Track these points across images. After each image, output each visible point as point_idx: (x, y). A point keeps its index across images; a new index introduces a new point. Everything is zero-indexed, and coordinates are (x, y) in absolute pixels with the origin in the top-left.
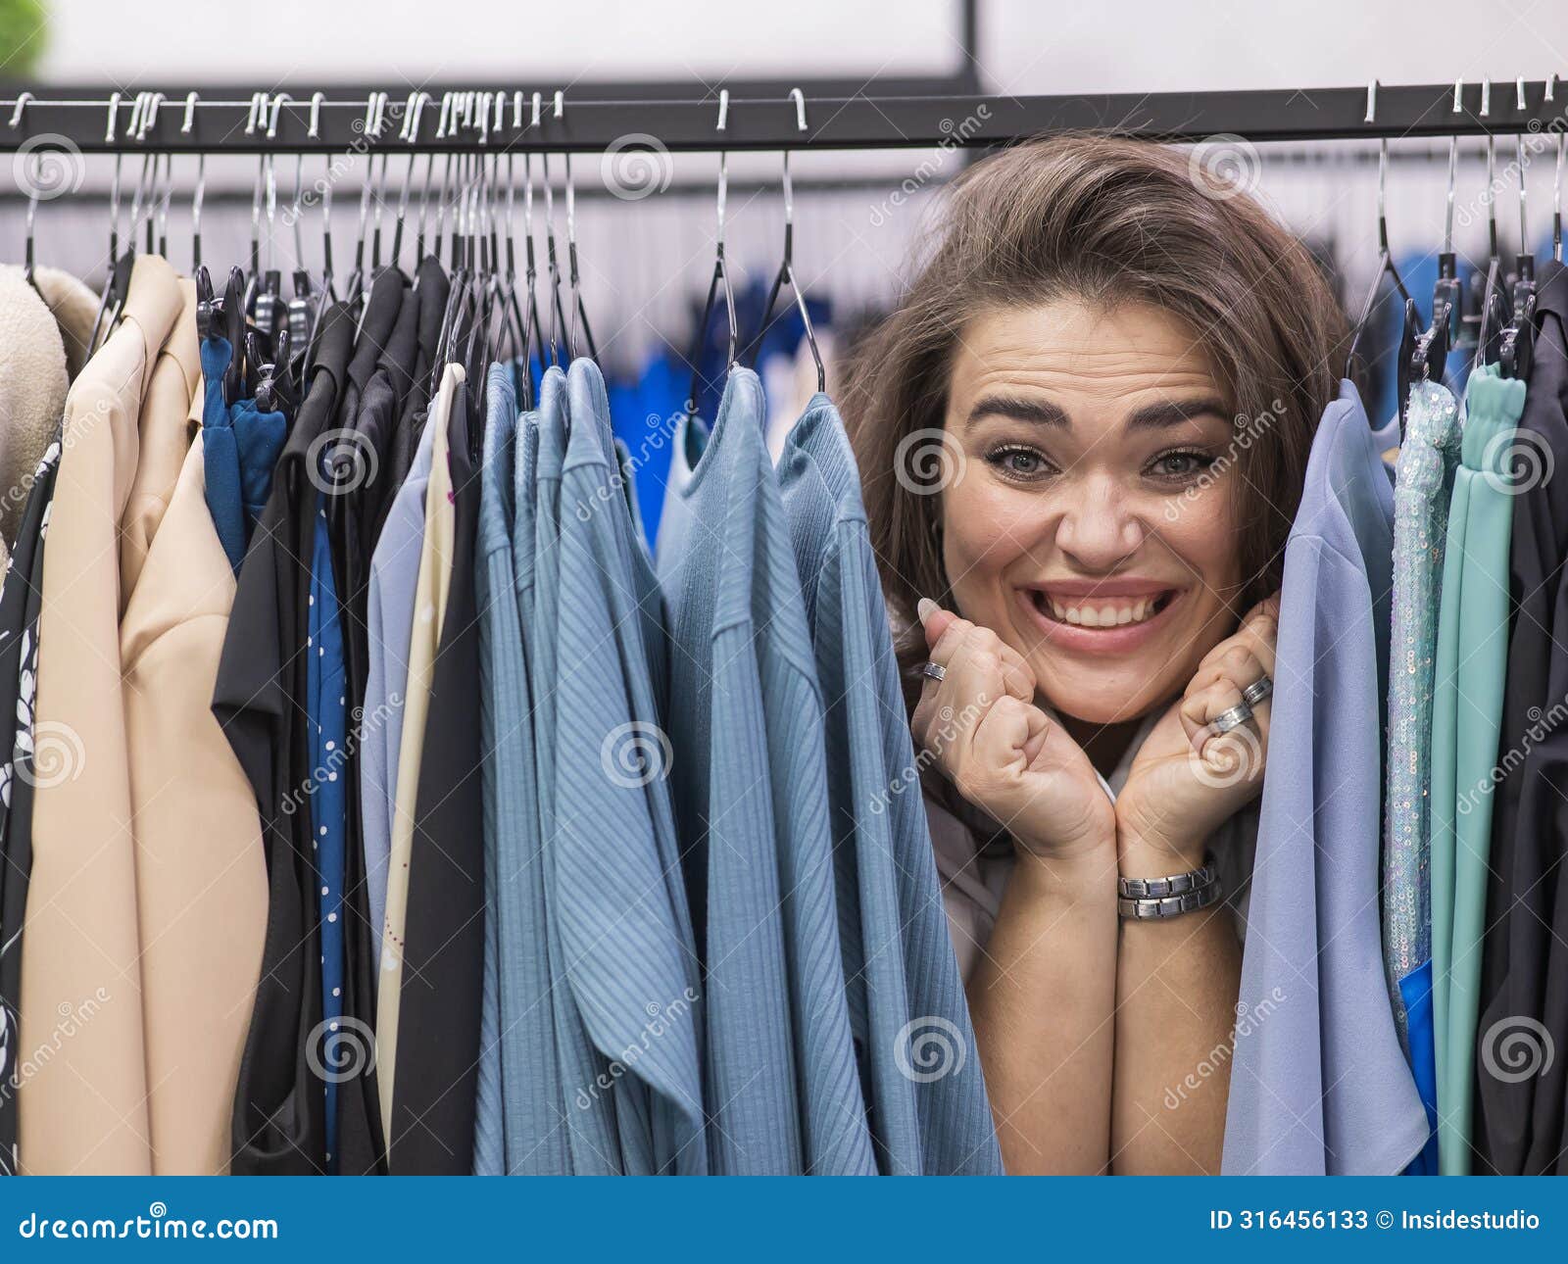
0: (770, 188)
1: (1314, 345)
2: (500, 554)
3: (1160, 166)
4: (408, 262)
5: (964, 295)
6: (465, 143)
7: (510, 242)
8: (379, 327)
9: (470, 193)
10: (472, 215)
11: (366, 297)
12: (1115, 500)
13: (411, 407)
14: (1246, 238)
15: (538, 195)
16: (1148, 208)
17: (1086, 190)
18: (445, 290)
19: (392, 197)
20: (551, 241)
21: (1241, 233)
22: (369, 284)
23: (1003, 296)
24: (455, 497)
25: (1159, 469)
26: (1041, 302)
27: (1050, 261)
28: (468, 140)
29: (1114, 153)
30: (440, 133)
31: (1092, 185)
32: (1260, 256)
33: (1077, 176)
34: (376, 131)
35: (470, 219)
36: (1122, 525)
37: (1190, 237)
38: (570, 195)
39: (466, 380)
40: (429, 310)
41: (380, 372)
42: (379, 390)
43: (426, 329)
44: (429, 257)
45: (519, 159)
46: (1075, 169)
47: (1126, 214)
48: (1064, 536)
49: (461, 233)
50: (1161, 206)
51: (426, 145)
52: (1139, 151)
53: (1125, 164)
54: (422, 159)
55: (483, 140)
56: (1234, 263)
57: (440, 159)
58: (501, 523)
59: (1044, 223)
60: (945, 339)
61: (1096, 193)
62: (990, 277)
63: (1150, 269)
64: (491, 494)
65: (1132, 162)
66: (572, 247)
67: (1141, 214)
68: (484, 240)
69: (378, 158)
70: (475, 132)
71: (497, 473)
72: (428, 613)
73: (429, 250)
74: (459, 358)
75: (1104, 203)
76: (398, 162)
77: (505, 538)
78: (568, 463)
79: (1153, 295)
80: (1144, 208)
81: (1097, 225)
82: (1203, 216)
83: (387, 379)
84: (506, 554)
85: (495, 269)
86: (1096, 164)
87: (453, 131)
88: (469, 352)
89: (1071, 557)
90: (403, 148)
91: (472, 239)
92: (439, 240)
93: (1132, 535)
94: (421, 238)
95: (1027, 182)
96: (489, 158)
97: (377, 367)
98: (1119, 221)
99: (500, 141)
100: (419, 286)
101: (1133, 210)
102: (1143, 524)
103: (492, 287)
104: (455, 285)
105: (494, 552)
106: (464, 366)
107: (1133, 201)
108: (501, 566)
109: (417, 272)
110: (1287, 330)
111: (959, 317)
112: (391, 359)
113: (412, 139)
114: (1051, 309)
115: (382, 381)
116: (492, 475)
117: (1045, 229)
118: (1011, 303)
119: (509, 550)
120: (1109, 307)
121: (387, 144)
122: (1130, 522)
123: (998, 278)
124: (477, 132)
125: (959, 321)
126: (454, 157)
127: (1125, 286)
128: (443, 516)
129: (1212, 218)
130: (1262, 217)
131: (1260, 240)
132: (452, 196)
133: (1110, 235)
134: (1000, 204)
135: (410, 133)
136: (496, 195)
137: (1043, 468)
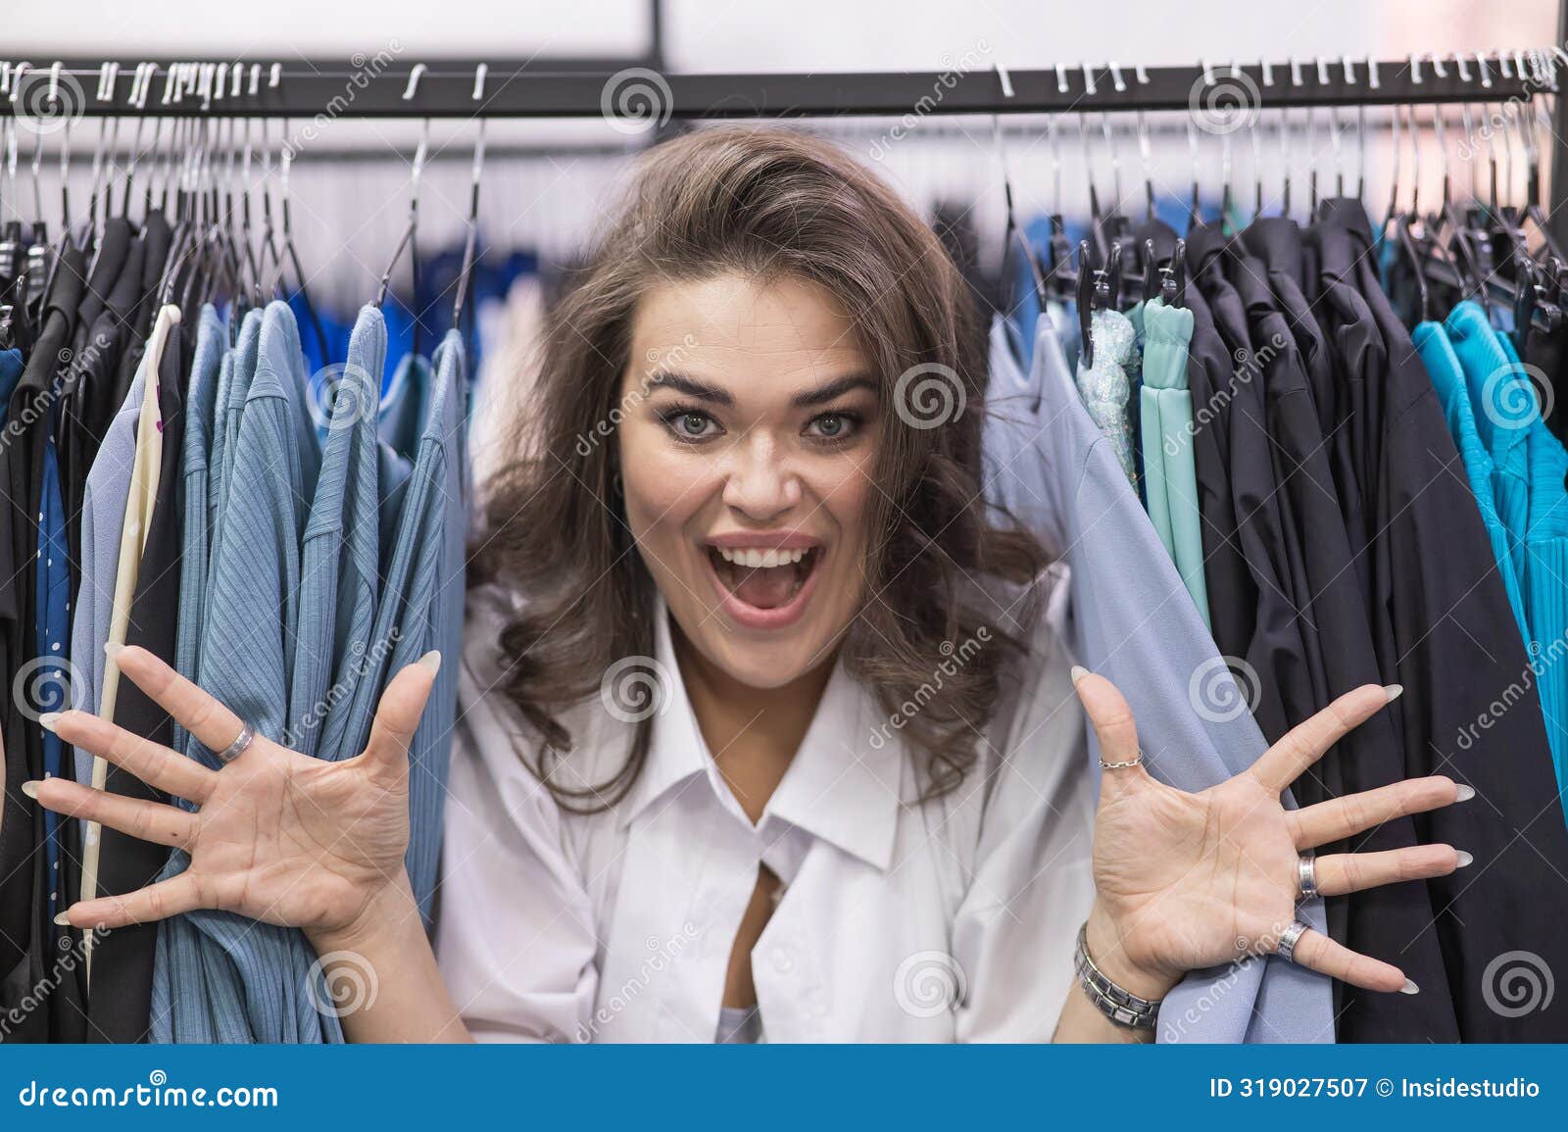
0: (461, 154)
1: (943, 320)
2: (196, 475)
3: (812, 157)
4: (137, 214)
5: (639, 270)
6: (189, 108)
7: (229, 198)
8: (107, 272)
9: (194, 156)
10: (195, 172)
11: (98, 245)
12: (776, 459)
13: (133, 344)
14: (887, 224)
15: (256, 157)
16: (801, 194)
17: (747, 177)
18: (168, 239)
19: (122, 158)
20: (267, 198)
21: (882, 219)
22: (100, 232)
23: (675, 271)
24: (162, 426)
25: (815, 429)
26: (709, 276)
27: (717, 241)
28: (192, 106)
29: (771, 144)
30: (166, 100)
31: (753, 171)
32: (899, 241)
33: (739, 164)
34: (108, 97)
35: (192, 177)
36: (782, 481)
37: (838, 220)
38: (286, 159)
39: (182, 320)
40: (153, 258)
41: (107, 312)
42: (105, 328)
43: (150, 275)
44: (156, 210)
45: (239, 122)
46: (738, 158)
47: (782, 199)
48: (731, 494)
49: (186, 188)
50: (813, 192)
51: (154, 109)
52: (794, 143)
53: (781, 154)
54: (150, 123)
55: (205, 107)
56: (876, 246)
57: (168, 123)
58: (200, 448)
59: (710, 205)
60: (624, 310)
61: (756, 178)
62: (662, 253)
63: (803, 247)
64: (193, 422)
65: (787, 153)
66: (286, 203)
67: (795, 199)
68: (205, 195)
69: (111, 121)
70: (197, 99)
71: (200, 404)
72: (134, 529)
73: (156, 203)
74: (176, 300)
75: (763, 190)
76: (129, 125)
77: (202, 462)
78: (251, 394)
79: (807, 270)
80: (797, 194)
81: (757, 208)
82: (847, 202)
83: (113, 319)
84: (201, 477)
85: (216, 220)
86: (756, 153)
87: (178, 98)
88: (186, 295)
89: (737, 510)
90: (132, 112)
91: (194, 195)
92: (165, 195)
93: (792, 490)
94: (149, 194)
95: (696, 168)
96: (212, 122)
97: (104, 307)
98: (774, 206)
99: (223, 107)
100: (147, 235)
101: (788, 196)
102: (802, 481)
103: (213, 236)
104: (178, 235)
105: (192, 473)
106: (180, 306)
107: (789, 187)
108: (196, 488)
109: (146, 222)
110: (920, 308)
111: (636, 290)
112: (117, 302)
113: (140, 105)
114: (716, 283)
115: (108, 320)
116: (196, 406)
117: (712, 211)
118: (682, 278)
119: (205, 473)
120: (769, 281)
121: (118, 108)
122: (791, 478)
123: (671, 256)
124: (200, 100)
125: (638, 292)
126: (181, 121)
127: (784, 262)
128: (152, 442)
129: (858, 205)
130: (900, 206)
131: (899, 227)
132: (176, 158)
133: (769, 216)
134: (670, 188)
135: (138, 99)
136: (217, 157)
137: (711, 428)
